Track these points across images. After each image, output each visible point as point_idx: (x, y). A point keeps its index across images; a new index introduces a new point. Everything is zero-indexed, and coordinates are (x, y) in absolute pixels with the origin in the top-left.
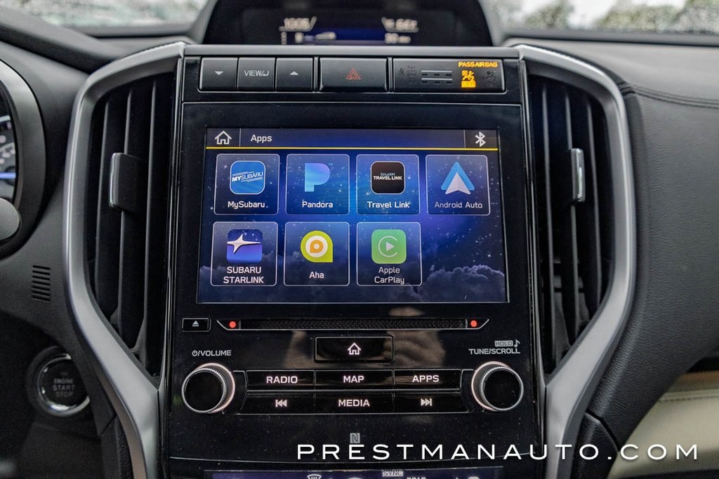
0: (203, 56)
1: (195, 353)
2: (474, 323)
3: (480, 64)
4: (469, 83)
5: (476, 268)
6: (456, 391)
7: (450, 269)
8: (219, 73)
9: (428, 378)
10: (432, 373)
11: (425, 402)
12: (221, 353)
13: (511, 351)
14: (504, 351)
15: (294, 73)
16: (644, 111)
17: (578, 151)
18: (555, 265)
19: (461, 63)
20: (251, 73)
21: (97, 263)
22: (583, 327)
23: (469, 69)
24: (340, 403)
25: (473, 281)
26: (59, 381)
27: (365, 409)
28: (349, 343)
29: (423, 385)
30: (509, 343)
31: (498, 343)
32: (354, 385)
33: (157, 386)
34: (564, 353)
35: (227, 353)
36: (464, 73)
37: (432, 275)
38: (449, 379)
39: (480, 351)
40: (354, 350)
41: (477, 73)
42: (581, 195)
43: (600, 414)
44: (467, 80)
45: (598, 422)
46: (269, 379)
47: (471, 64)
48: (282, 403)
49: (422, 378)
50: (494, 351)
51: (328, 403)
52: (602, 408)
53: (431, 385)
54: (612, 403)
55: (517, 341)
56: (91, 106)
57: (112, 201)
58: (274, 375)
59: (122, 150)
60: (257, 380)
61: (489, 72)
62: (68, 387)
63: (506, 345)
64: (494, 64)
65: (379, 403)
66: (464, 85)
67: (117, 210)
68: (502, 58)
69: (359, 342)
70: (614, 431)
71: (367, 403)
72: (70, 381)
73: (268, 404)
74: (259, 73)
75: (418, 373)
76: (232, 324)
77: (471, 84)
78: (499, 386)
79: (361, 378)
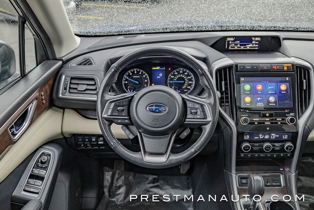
0: (238, 64)
1: (242, 115)
2: (287, 110)
4: (285, 68)
5: (287, 101)
7: (282, 101)
8: (242, 67)
10: (280, 118)
11: (279, 123)
15: (255, 67)
17: (305, 80)
19: (284, 65)
20: (247, 67)
22: (304, 112)
25: (286, 103)
28: (266, 114)
29: (279, 120)
31: (291, 114)
32: (268, 120)
33: (234, 122)
34: (301, 116)
35: (247, 115)
36: (285, 67)
37: (279, 103)
38: (283, 120)
39: (288, 115)
41: (287, 67)
42: (305, 88)
43: (307, 126)
46: (253, 119)
47: (286, 65)
48: (256, 123)
50: (290, 115)
51: (264, 123)
53: (280, 120)
55: (294, 113)
57: (224, 90)
58: (255, 119)
61: (289, 66)
63: (292, 114)
65: (272, 123)
66: (285, 69)
68: (291, 64)
69: (268, 114)
71: (270, 123)
73: (254, 123)
74: (249, 67)
76: (247, 111)
77: (286, 69)
78: (292, 120)
79: (269, 119)
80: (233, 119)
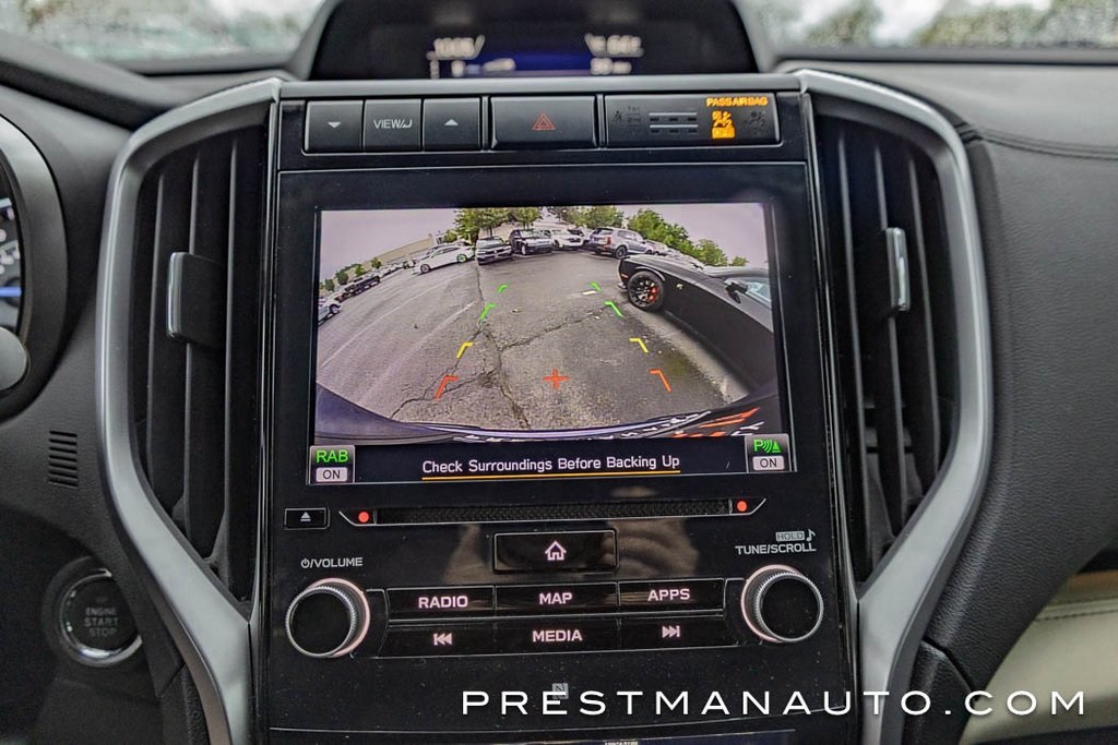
0: (308, 99)
1: (306, 563)
2: (742, 506)
3: (741, 101)
4: (723, 131)
6: (717, 613)
8: (334, 125)
9: (673, 593)
10: (678, 586)
11: (669, 632)
12: (347, 562)
13: (802, 548)
14: (791, 548)
15: (451, 123)
16: (997, 169)
17: (897, 232)
18: (867, 412)
19: (710, 101)
20: (384, 124)
21: (149, 425)
22: (912, 508)
23: (722, 109)
24: (536, 636)
26: (94, 611)
27: (575, 645)
28: (547, 541)
29: (665, 605)
30: (798, 535)
31: (780, 536)
32: (557, 608)
33: (247, 616)
34: (885, 549)
35: (357, 562)
36: (716, 115)
38: (705, 594)
39: (752, 549)
40: (556, 553)
41: (736, 114)
42: (903, 300)
43: (945, 642)
44: (720, 125)
45: (941, 655)
46: (423, 602)
47: (725, 101)
48: (444, 639)
49: (664, 593)
50: (776, 549)
51: (517, 636)
52: (948, 633)
53: (677, 604)
54: (963, 625)
55: (811, 532)
56: (137, 181)
57: (172, 327)
58: (430, 594)
59: (186, 249)
60: (405, 603)
61: (755, 113)
62: (108, 620)
63: (793, 539)
64: (762, 100)
65: (597, 635)
66: (717, 133)
67: (180, 340)
68: (775, 91)
69: (563, 540)
70: (968, 670)
71: (577, 635)
72: (112, 611)
73: (421, 641)
74: (397, 124)
75: (657, 587)
76: (364, 517)
77: (727, 132)
78: (785, 603)
79: (567, 596)
80: (239, 592)
